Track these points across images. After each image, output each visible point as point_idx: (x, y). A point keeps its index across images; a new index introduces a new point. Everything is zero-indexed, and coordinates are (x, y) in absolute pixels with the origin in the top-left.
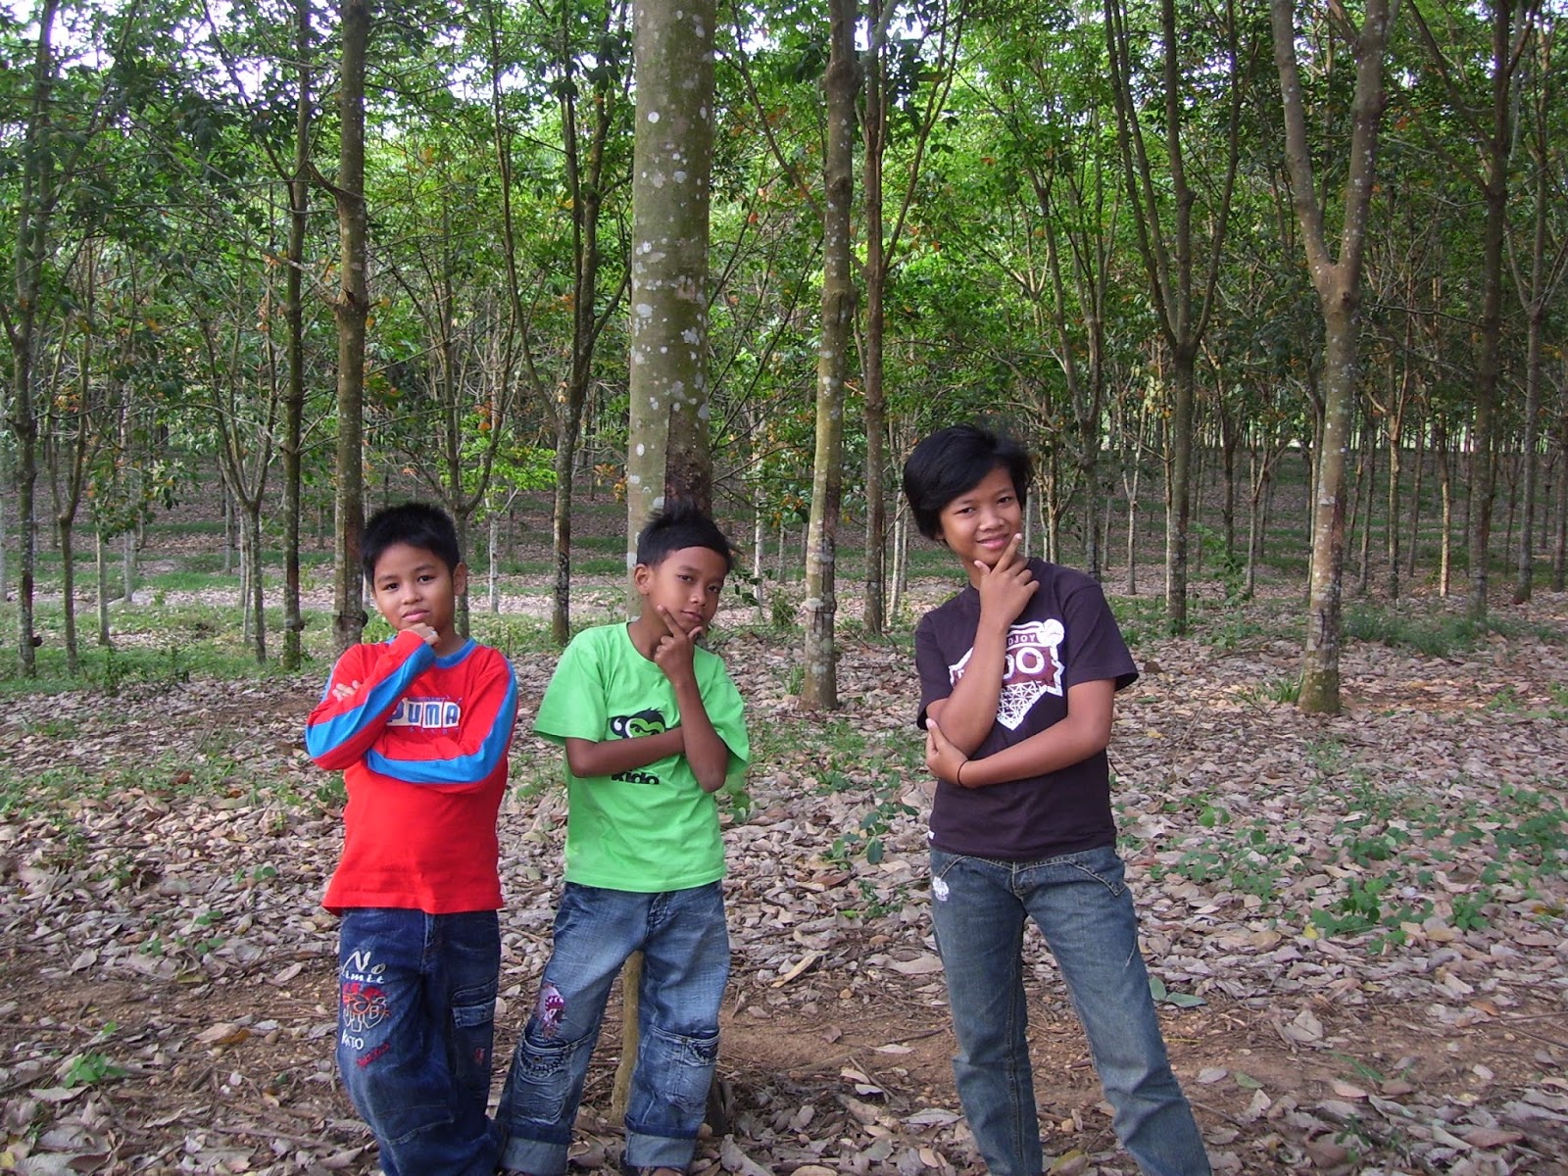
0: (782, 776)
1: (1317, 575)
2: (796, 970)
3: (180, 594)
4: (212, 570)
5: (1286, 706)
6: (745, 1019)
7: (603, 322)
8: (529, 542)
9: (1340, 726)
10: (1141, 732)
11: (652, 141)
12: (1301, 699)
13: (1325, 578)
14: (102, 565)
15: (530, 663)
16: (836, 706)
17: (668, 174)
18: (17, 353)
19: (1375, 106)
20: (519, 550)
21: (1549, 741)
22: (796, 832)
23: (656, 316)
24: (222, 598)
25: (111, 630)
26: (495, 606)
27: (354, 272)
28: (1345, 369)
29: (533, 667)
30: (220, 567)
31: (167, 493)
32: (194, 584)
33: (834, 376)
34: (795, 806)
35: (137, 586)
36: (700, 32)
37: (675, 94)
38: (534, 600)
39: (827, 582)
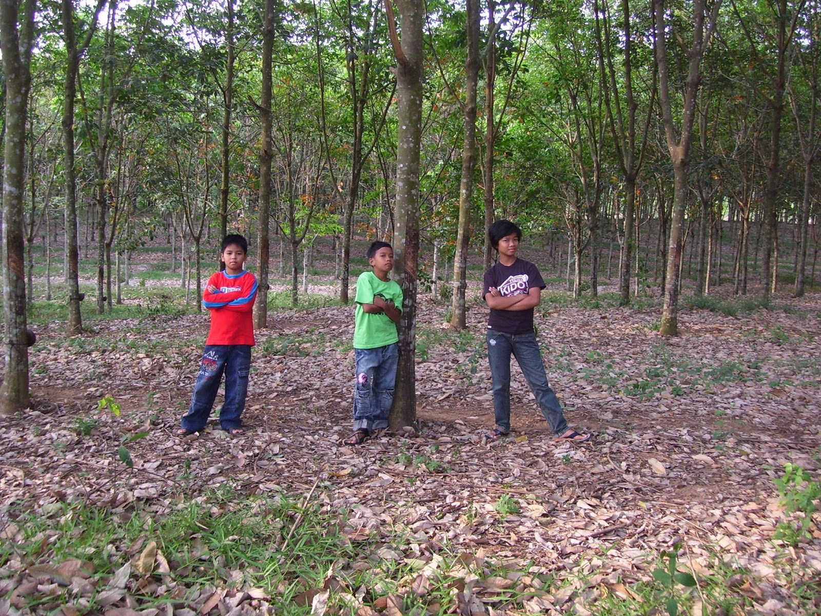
0: (441, 348)
1: (668, 277)
2: (442, 398)
3: (152, 281)
4: (164, 270)
5: (655, 332)
6: (425, 410)
7: (366, 158)
8: (321, 259)
9: (675, 340)
10: (589, 339)
11: (404, 135)
12: (661, 329)
13: (672, 279)
14: (119, 266)
15: (334, 309)
16: (465, 327)
17: (408, 144)
18: (99, 167)
19: (696, 80)
20: (316, 263)
21: (759, 348)
22: (446, 365)
23: (404, 186)
24: (171, 283)
25: (122, 297)
26: (306, 290)
27: (267, 142)
28: (681, 191)
29: (335, 311)
30: (168, 269)
31: (151, 232)
32: (158, 277)
33: (467, 190)
34: (446, 357)
35: (130, 276)
36: (418, 102)
37: (410, 121)
38: (325, 287)
39: (463, 276)
